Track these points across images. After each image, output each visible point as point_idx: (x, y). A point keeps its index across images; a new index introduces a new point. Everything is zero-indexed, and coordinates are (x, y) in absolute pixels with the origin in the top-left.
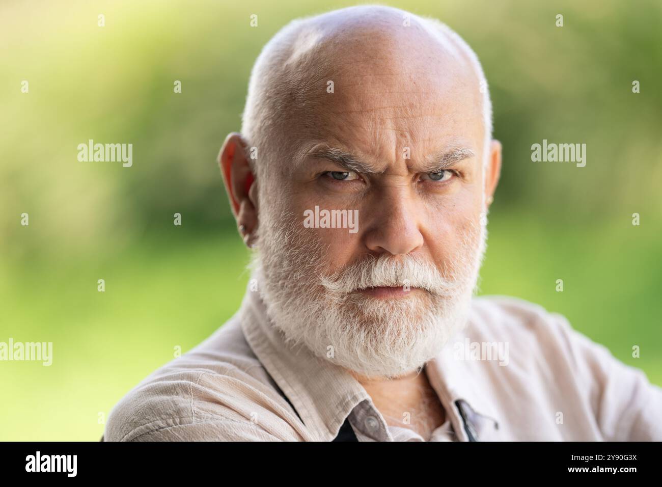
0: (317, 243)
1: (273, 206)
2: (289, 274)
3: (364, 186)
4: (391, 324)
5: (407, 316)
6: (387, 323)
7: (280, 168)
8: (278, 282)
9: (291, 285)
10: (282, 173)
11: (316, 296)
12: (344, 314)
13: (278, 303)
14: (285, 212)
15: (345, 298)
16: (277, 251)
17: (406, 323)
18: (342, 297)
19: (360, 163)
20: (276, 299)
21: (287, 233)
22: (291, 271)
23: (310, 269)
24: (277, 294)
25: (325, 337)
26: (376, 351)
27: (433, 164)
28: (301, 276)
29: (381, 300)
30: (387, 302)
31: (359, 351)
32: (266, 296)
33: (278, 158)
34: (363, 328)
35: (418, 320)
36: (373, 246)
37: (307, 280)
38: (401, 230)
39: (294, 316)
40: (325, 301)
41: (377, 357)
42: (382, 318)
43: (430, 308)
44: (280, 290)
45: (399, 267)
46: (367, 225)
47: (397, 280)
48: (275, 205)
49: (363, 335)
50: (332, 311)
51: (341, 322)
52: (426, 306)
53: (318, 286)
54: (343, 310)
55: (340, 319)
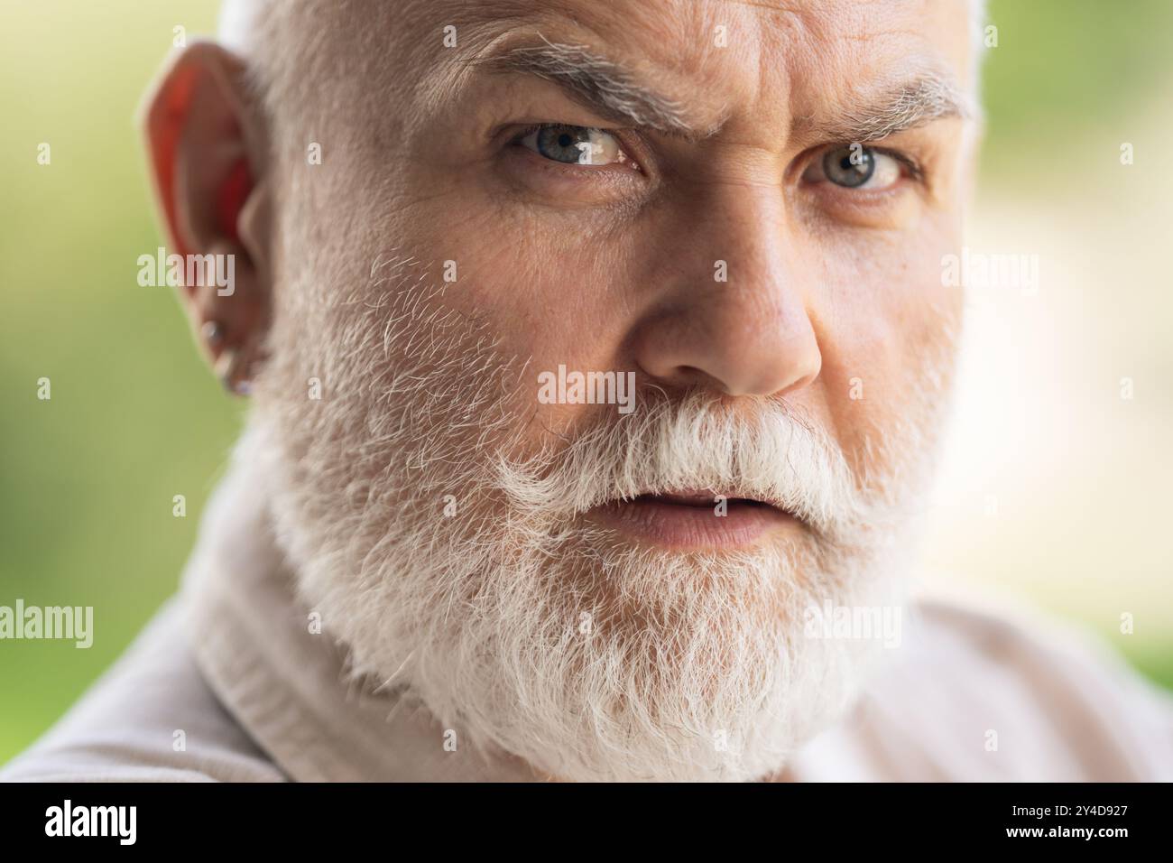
0: (488, 353)
1: (339, 244)
2: (387, 458)
3: (640, 184)
4: (702, 628)
5: (748, 608)
6: (689, 628)
7: (369, 122)
8: (344, 486)
9: (391, 491)
10: (377, 140)
11: (477, 523)
12: (555, 589)
13: (339, 553)
14: (385, 259)
15: (561, 538)
16: (347, 388)
17: (747, 628)
18: (555, 533)
19: (644, 94)
20: (335, 542)
21: (389, 322)
22: (396, 447)
23: (461, 439)
24: (338, 526)
25: (490, 658)
26: (654, 714)
27: (873, 111)
28: (431, 460)
29: (674, 552)
30: (692, 560)
31: (598, 712)
32: (295, 538)
33: (363, 94)
34: (615, 639)
35: (779, 624)
36: (664, 365)
37: (447, 472)
38: (767, 314)
39: (396, 591)
40: (505, 542)
41: (653, 732)
42: (673, 610)
43: (811, 585)
44: (349, 511)
45: (745, 434)
46: (649, 298)
47: (736, 472)
48: (347, 242)
49: (615, 659)
50: (522, 574)
51: (545, 613)
52: (802, 580)
53: (487, 491)
54: (552, 576)
55: (541, 604)
